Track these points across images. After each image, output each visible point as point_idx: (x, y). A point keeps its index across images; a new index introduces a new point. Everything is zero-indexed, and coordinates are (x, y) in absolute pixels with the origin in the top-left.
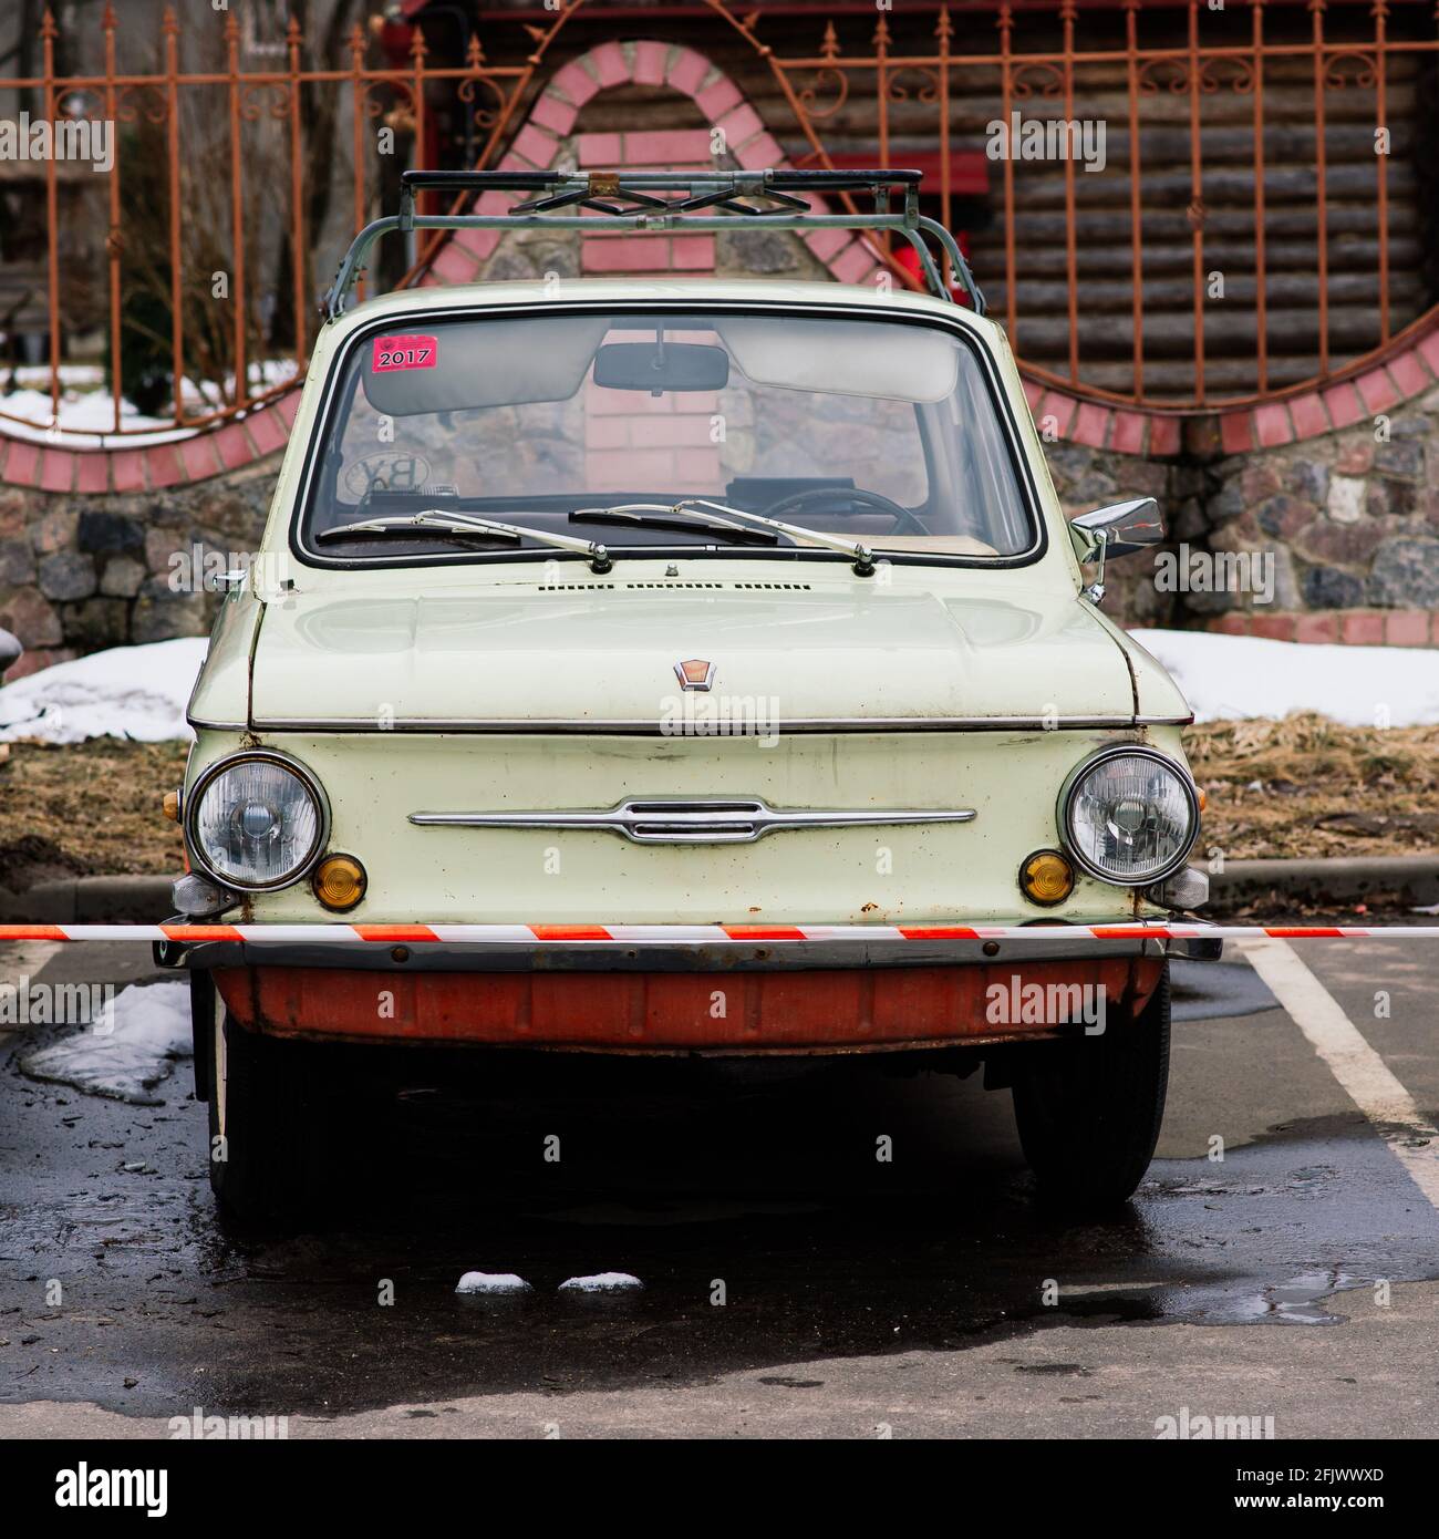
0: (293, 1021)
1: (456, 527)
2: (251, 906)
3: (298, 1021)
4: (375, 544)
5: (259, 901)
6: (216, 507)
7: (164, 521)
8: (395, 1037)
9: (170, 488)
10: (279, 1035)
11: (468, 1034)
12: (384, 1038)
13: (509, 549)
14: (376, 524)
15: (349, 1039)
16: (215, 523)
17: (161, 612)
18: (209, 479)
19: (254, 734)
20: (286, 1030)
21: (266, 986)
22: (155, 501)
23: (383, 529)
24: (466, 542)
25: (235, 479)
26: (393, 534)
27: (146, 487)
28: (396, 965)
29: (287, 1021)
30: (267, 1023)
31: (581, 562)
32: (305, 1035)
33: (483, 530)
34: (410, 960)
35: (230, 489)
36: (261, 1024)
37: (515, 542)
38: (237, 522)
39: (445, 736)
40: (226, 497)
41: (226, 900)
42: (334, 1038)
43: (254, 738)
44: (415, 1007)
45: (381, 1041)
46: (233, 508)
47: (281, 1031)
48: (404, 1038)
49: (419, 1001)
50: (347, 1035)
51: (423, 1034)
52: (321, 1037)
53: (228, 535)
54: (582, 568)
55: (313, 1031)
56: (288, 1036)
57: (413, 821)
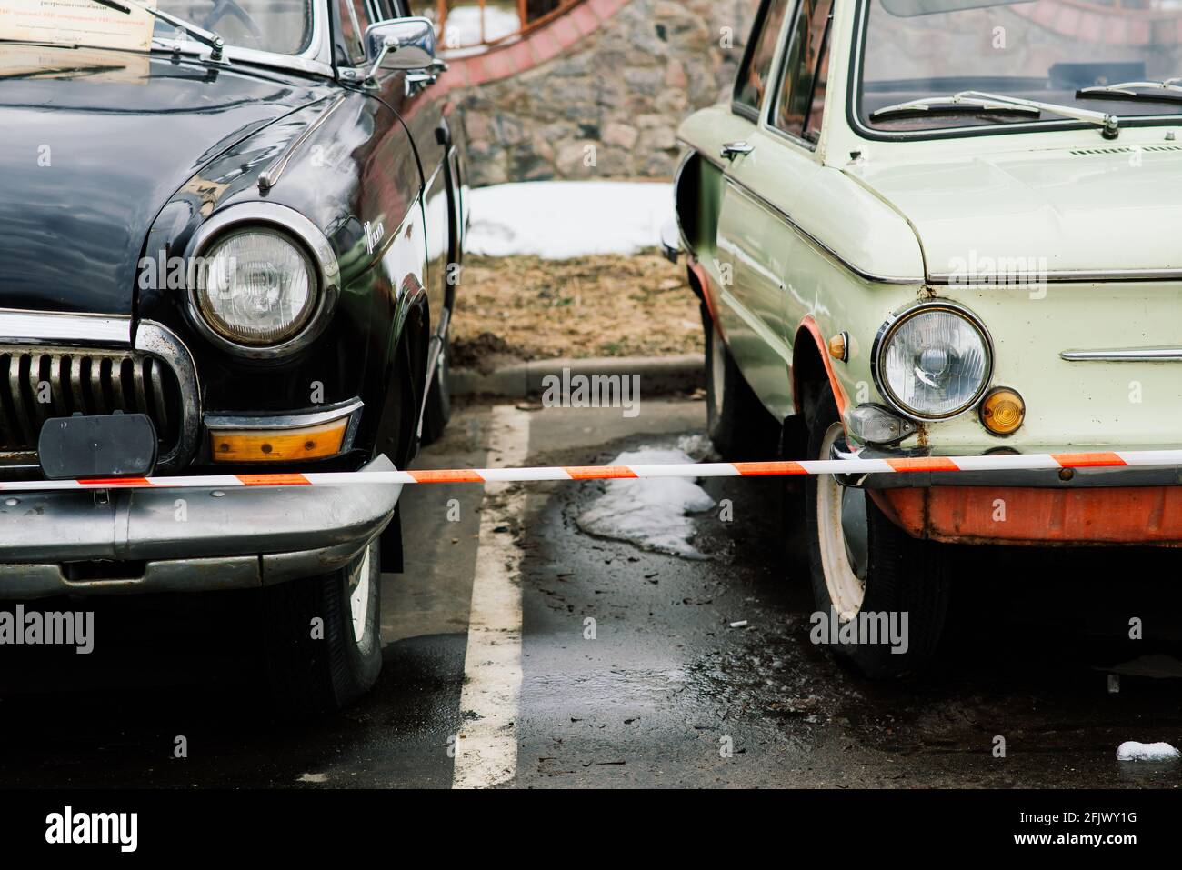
0: (957, 528)
1: (987, 105)
2: (925, 434)
3: (961, 529)
4: (920, 120)
5: (932, 429)
6: (512, 96)
7: (478, 106)
8: (1043, 540)
9: (482, 85)
10: (943, 540)
11: (1107, 535)
12: (1032, 540)
13: (1029, 121)
14: (921, 104)
15: (1002, 542)
16: (511, 107)
17: (477, 167)
18: (507, 78)
19: (930, 287)
20: (950, 536)
21: (937, 500)
22: (471, 93)
23: (926, 108)
24: (995, 117)
25: (525, 77)
26: (934, 112)
27: (466, 84)
28: (1062, 482)
29: (951, 528)
30: (934, 531)
31: (1093, 130)
32: (965, 539)
33: (1010, 106)
34: (1074, 477)
35: (521, 84)
36: (929, 532)
37: (1035, 116)
38: (526, 106)
39: (1096, 284)
40: (519, 90)
41: (904, 428)
42: (989, 542)
43: (930, 290)
44: (1063, 516)
45: (1029, 543)
46: (524, 97)
47: (944, 536)
48: (1049, 540)
49: (1067, 510)
50: (1002, 539)
51: (1068, 536)
52: (978, 541)
53: (521, 115)
54: (1095, 135)
55: (973, 536)
56: (951, 540)
57: (1064, 358)
